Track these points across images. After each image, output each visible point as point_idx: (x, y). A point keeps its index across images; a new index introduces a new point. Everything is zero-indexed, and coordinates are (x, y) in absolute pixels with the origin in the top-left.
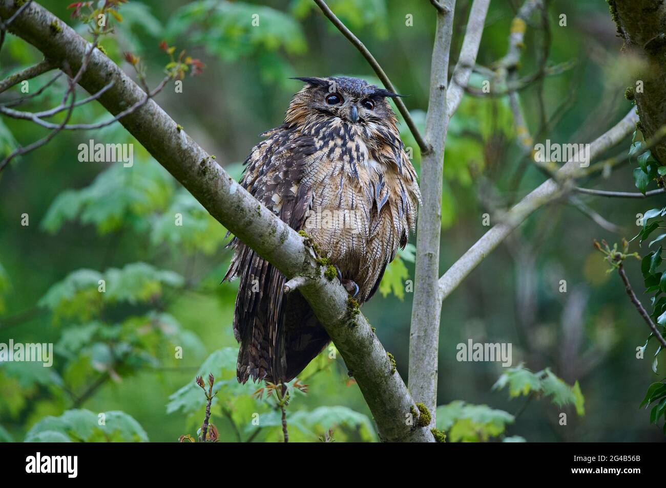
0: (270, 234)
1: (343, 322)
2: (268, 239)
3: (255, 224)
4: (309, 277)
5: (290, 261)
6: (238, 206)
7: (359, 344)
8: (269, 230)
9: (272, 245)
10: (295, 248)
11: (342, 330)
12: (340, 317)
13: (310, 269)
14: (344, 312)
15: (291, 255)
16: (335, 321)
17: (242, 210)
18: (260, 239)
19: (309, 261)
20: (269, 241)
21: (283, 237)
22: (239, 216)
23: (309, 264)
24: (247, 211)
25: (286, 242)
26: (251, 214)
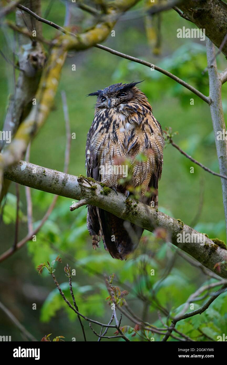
0: (55, 183)
1: (127, 214)
2: (55, 186)
3: (44, 181)
4: (88, 198)
5: (74, 193)
6: (30, 175)
7: (146, 221)
8: (54, 182)
9: (59, 188)
10: (73, 186)
11: (130, 218)
12: (124, 211)
13: (87, 193)
14: (125, 208)
15: (72, 190)
16: (122, 214)
17: (33, 176)
18: (51, 188)
19: (84, 190)
20: (57, 187)
21: (64, 182)
22: (33, 180)
23: (85, 191)
24: (36, 176)
25: (67, 184)
26: (39, 177)
